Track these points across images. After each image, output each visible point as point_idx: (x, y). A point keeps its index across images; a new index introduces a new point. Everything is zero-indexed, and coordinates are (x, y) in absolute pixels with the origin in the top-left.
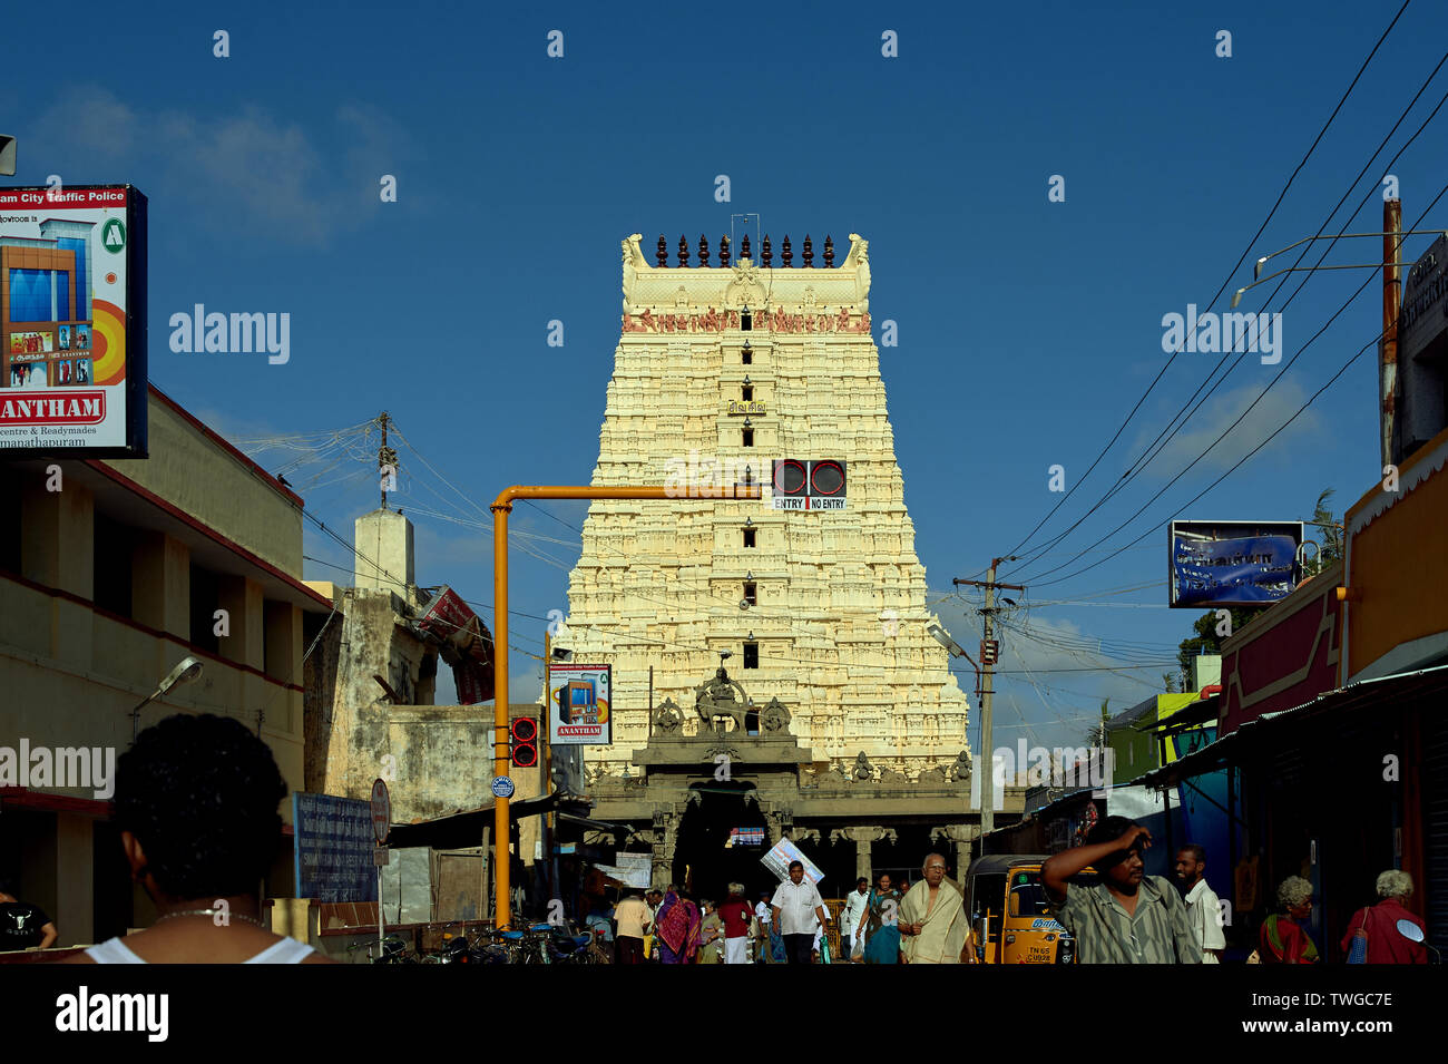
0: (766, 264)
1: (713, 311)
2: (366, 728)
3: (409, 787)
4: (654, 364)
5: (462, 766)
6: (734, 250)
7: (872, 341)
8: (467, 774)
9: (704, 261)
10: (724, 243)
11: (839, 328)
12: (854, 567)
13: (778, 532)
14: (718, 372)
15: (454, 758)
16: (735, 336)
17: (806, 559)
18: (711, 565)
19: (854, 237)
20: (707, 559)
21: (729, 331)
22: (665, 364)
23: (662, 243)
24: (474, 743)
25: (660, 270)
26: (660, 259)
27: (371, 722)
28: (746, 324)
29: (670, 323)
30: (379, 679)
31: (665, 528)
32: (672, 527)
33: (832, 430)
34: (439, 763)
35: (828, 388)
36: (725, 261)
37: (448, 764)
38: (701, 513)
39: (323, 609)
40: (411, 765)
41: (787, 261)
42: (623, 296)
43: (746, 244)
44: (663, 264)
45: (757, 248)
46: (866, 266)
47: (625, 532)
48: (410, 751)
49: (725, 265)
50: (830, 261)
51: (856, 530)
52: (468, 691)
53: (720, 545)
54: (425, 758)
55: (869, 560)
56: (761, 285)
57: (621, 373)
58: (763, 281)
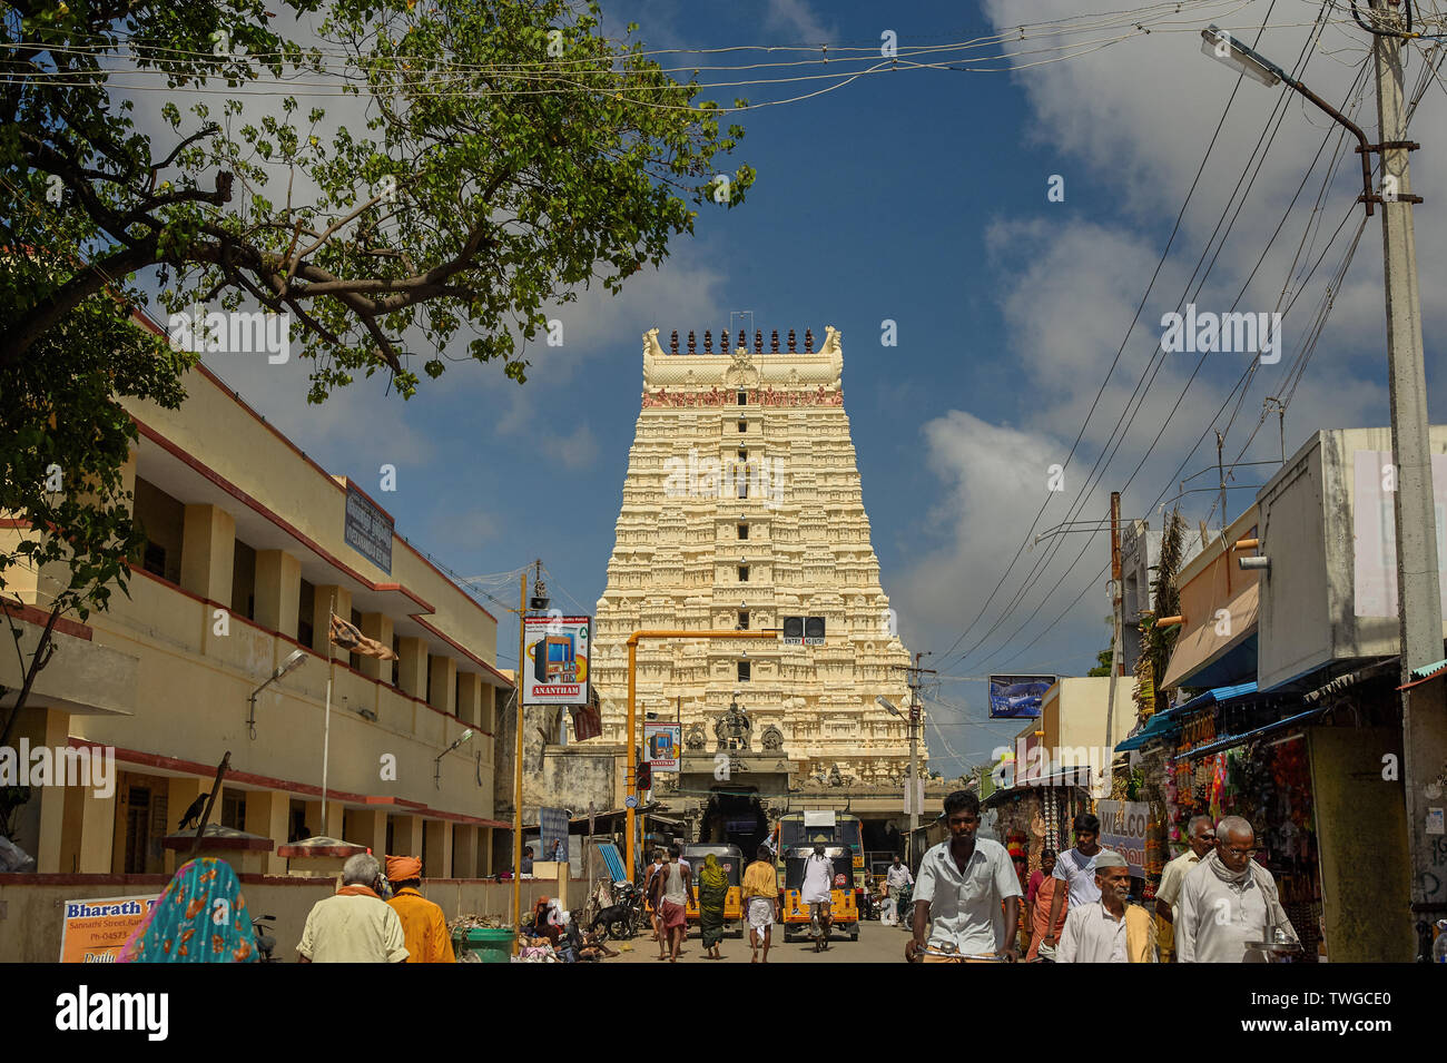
0: (759, 351)
1: (715, 391)
2: (530, 759)
3: (555, 796)
4: (667, 433)
5: (588, 783)
6: (733, 339)
7: (844, 412)
8: (591, 788)
9: (708, 349)
10: (724, 335)
11: (817, 403)
12: (830, 598)
13: (767, 571)
14: (719, 439)
15: (583, 778)
16: (732, 409)
17: (789, 591)
18: (712, 596)
19: (830, 330)
20: (709, 592)
21: (727, 406)
22: (675, 433)
23: (675, 336)
24: (595, 769)
25: (672, 357)
26: (673, 347)
27: (533, 755)
28: (742, 400)
29: (679, 400)
30: (540, 730)
31: (675, 566)
32: (680, 565)
33: (812, 485)
34: (574, 781)
35: (808, 451)
36: (725, 349)
37: (579, 783)
38: (704, 553)
39: (507, 686)
40: (557, 783)
41: (775, 349)
42: (643, 378)
43: (742, 334)
44: (675, 352)
45: (751, 339)
46: (839, 352)
47: (642, 569)
48: (556, 774)
49: (725, 352)
50: (810, 348)
51: (831, 567)
52: (582, 732)
53: (720, 581)
54: (565, 778)
55: (842, 592)
56: (754, 369)
57: (641, 440)
58: (756, 367)
